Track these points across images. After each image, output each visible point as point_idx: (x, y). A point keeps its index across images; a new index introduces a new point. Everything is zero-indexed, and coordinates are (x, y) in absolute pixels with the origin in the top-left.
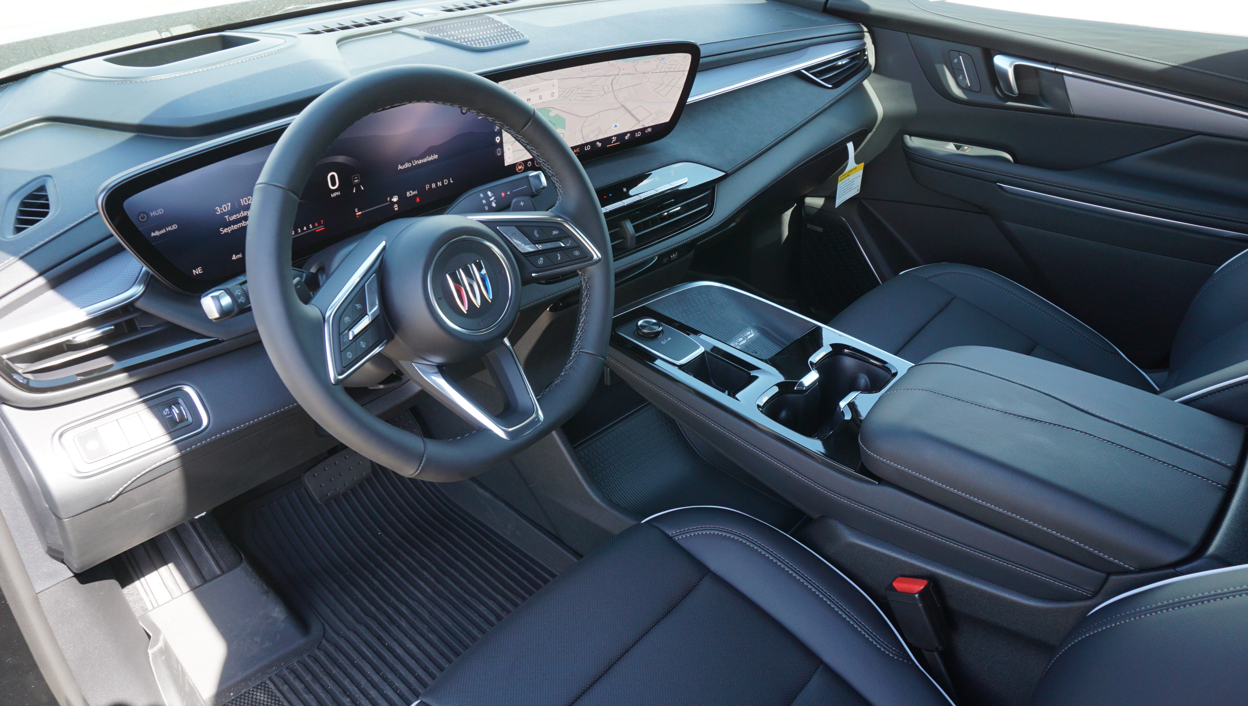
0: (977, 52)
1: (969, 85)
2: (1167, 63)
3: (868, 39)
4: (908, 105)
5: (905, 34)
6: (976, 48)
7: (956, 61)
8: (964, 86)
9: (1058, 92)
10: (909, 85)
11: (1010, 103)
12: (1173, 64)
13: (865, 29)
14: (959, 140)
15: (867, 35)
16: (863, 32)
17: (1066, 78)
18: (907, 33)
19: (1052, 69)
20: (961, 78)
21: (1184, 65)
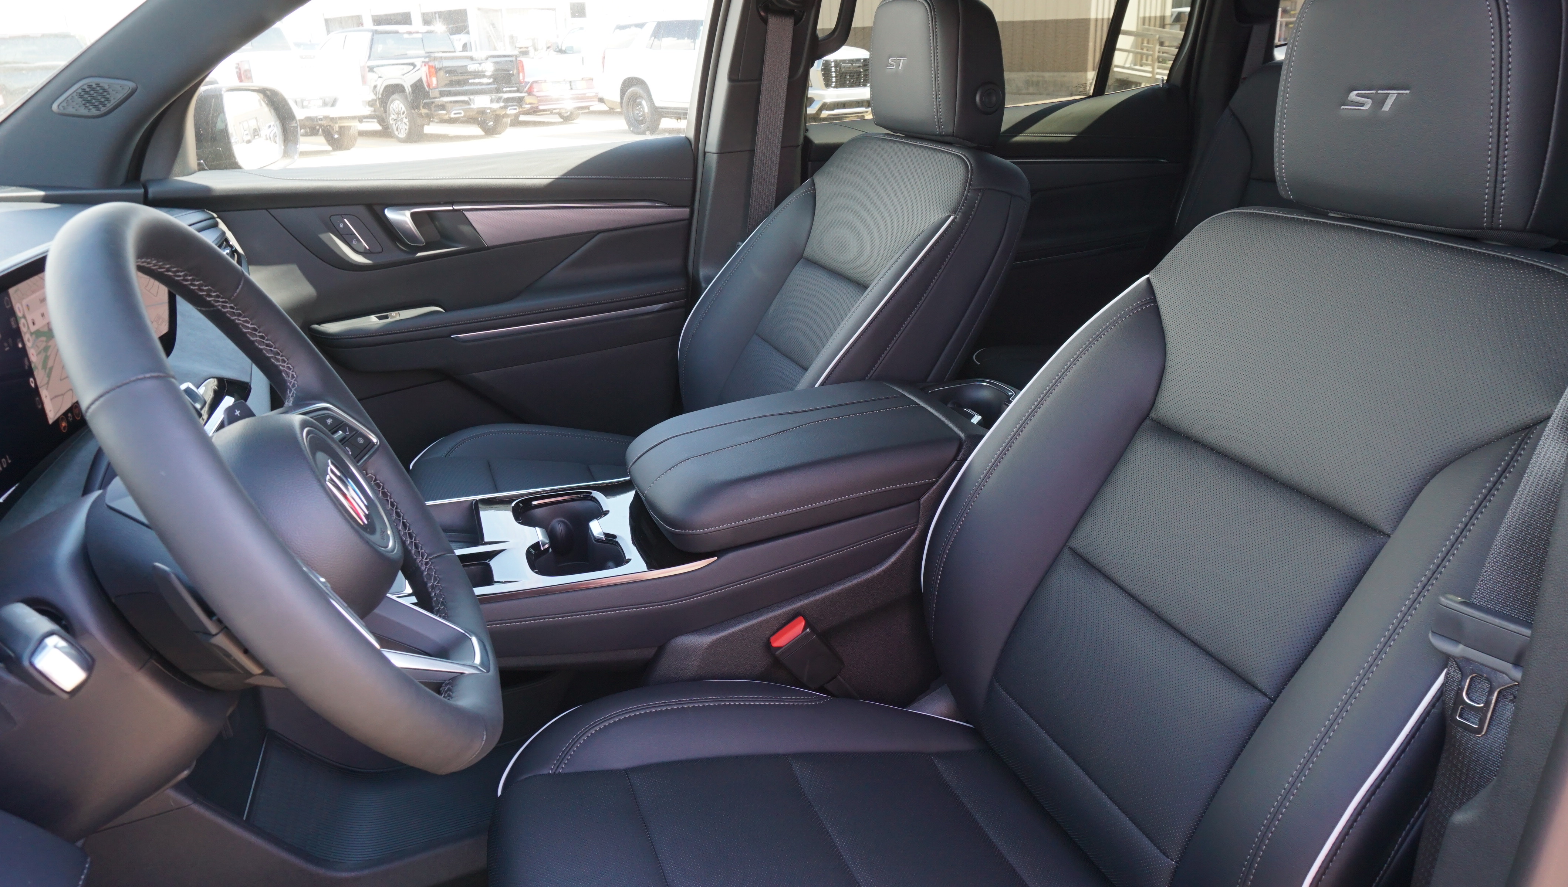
0: (361, 211)
1: (368, 248)
2: (549, 177)
3: (222, 226)
4: (304, 290)
5: (264, 211)
6: (359, 207)
7: (342, 225)
8: (362, 250)
9: (465, 228)
10: (294, 268)
11: (419, 254)
12: (555, 177)
13: (215, 215)
14: (381, 310)
15: (218, 220)
16: (213, 218)
17: (467, 214)
18: (266, 209)
19: (451, 208)
20: (355, 242)
21: (564, 175)
